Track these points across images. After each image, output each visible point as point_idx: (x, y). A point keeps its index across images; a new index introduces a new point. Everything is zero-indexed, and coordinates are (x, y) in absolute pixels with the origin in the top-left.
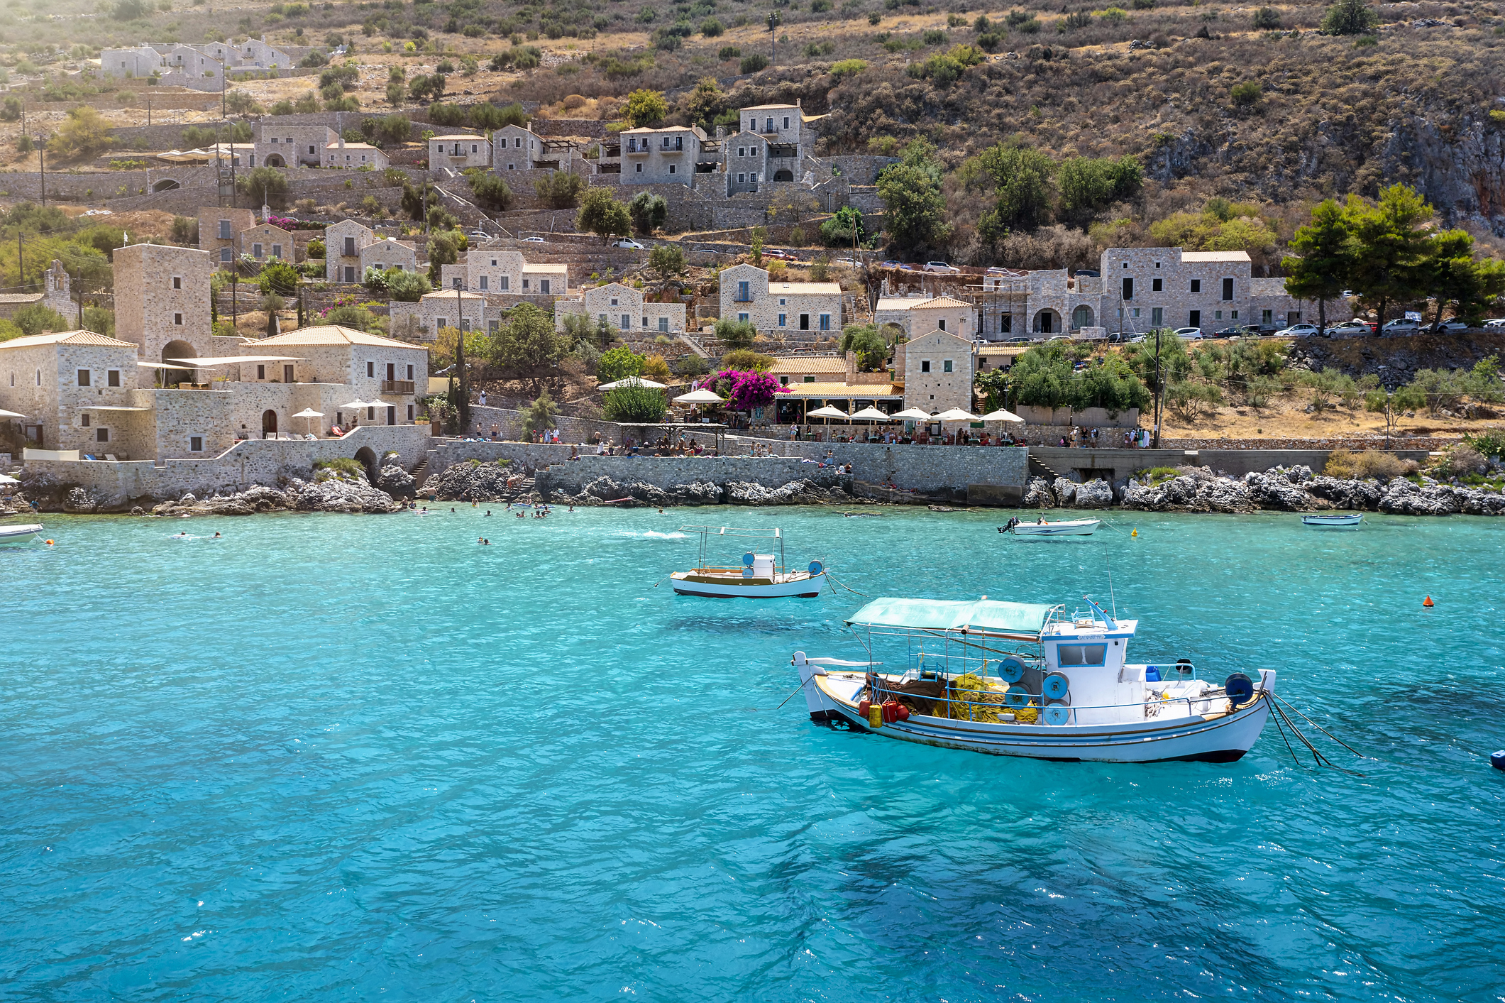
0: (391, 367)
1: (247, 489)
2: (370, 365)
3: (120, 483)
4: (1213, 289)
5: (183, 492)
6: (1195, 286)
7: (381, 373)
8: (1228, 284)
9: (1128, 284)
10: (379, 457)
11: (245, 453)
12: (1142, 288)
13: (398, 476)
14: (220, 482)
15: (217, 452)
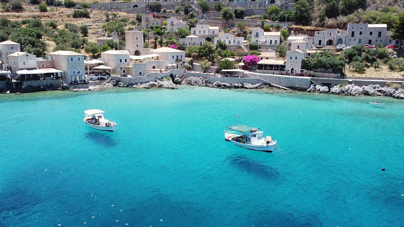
0: (177, 56)
1: (149, 82)
2: (173, 56)
3: (127, 81)
4: (376, 34)
5: (138, 83)
6: (371, 33)
7: (175, 57)
8: (380, 33)
9: (353, 33)
10: (174, 75)
11: (149, 75)
12: (357, 34)
13: (178, 80)
14: (145, 81)
15: (144, 75)
